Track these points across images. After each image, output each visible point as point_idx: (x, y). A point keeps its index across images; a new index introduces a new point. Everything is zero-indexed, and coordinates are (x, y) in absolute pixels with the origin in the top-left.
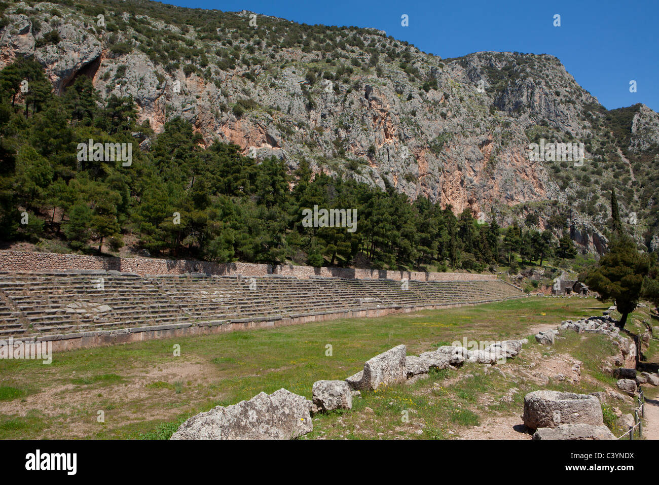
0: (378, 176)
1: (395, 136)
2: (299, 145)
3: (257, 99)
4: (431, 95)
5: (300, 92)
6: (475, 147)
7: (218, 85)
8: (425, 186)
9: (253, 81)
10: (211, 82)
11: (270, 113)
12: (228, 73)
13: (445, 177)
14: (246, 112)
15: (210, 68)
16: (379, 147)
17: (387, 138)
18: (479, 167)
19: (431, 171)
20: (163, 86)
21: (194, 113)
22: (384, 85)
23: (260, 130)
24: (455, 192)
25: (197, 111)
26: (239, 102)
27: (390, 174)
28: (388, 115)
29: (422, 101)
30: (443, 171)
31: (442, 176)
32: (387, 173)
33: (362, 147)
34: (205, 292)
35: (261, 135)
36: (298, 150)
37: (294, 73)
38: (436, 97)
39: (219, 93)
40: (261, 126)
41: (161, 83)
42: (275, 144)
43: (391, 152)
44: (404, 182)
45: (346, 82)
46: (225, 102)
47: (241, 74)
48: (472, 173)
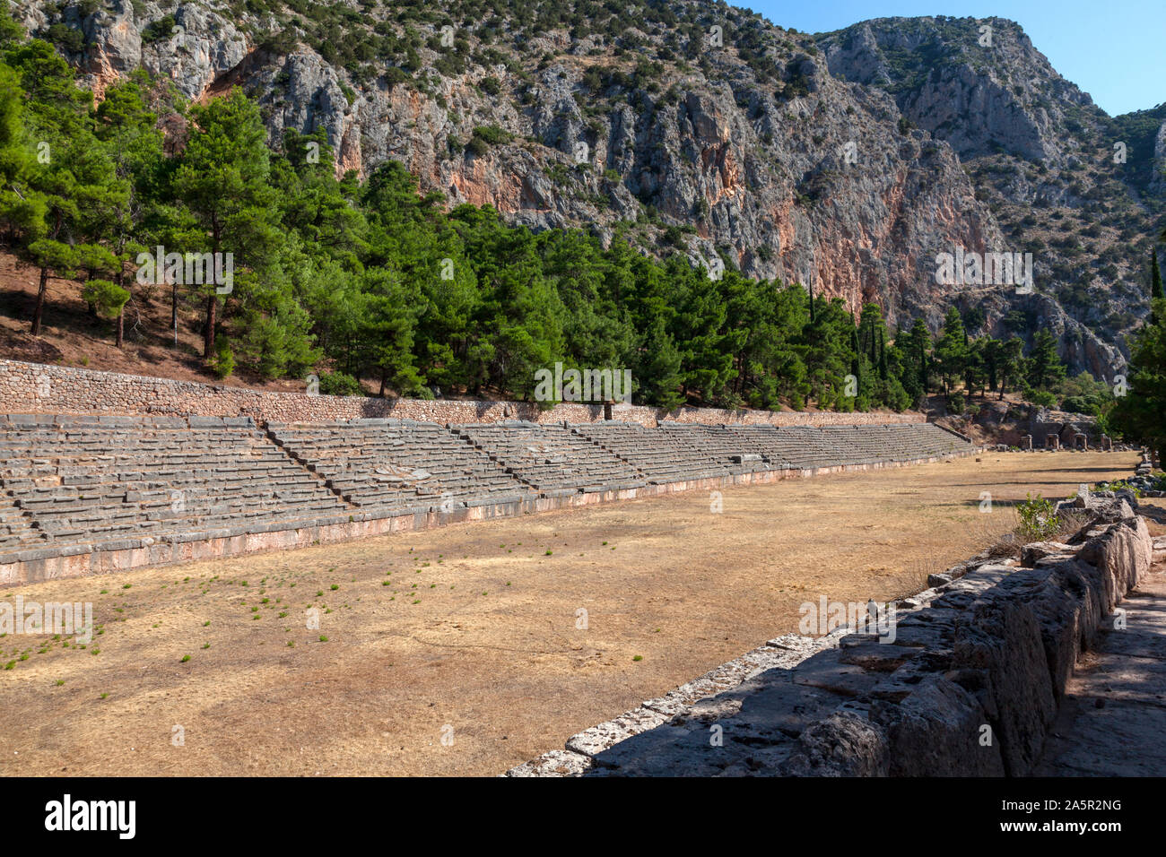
0: (714, 252)
1: (739, 182)
2: (580, 205)
3: (503, 126)
4: (796, 106)
5: (577, 110)
6: (874, 196)
7: (442, 103)
8: (790, 267)
9: (493, 92)
10: (429, 99)
11: (529, 149)
12: (455, 81)
13: (824, 251)
14: (491, 151)
15: (424, 74)
16: (712, 203)
17: (725, 186)
18: (882, 230)
19: (800, 242)
20: (355, 108)
21: (405, 154)
22: (718, 93)
23: (514, 179)
24: (840, 275)
25: (411, 151)
26: (477, 133)
27: (734, 248)
28: (726, 146)
29: (780, 118)
30: (820, 240)
31: (820, 249)
32: (727, 248)
33: (685, 204)
34: (533, 449)
35: (518, 189)
36: (578, 213)
37: (562, 76)
38: (805, 110)
39: (445, 118)
40: (516, 174)
41: (351, 103)
42: (540, 204)
43: (734, 210)
44: (757, 262)
45: (652, 89)
46: (456, 134)
47: (475, 80)
48: (870, 243)
